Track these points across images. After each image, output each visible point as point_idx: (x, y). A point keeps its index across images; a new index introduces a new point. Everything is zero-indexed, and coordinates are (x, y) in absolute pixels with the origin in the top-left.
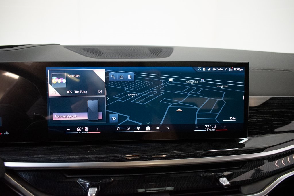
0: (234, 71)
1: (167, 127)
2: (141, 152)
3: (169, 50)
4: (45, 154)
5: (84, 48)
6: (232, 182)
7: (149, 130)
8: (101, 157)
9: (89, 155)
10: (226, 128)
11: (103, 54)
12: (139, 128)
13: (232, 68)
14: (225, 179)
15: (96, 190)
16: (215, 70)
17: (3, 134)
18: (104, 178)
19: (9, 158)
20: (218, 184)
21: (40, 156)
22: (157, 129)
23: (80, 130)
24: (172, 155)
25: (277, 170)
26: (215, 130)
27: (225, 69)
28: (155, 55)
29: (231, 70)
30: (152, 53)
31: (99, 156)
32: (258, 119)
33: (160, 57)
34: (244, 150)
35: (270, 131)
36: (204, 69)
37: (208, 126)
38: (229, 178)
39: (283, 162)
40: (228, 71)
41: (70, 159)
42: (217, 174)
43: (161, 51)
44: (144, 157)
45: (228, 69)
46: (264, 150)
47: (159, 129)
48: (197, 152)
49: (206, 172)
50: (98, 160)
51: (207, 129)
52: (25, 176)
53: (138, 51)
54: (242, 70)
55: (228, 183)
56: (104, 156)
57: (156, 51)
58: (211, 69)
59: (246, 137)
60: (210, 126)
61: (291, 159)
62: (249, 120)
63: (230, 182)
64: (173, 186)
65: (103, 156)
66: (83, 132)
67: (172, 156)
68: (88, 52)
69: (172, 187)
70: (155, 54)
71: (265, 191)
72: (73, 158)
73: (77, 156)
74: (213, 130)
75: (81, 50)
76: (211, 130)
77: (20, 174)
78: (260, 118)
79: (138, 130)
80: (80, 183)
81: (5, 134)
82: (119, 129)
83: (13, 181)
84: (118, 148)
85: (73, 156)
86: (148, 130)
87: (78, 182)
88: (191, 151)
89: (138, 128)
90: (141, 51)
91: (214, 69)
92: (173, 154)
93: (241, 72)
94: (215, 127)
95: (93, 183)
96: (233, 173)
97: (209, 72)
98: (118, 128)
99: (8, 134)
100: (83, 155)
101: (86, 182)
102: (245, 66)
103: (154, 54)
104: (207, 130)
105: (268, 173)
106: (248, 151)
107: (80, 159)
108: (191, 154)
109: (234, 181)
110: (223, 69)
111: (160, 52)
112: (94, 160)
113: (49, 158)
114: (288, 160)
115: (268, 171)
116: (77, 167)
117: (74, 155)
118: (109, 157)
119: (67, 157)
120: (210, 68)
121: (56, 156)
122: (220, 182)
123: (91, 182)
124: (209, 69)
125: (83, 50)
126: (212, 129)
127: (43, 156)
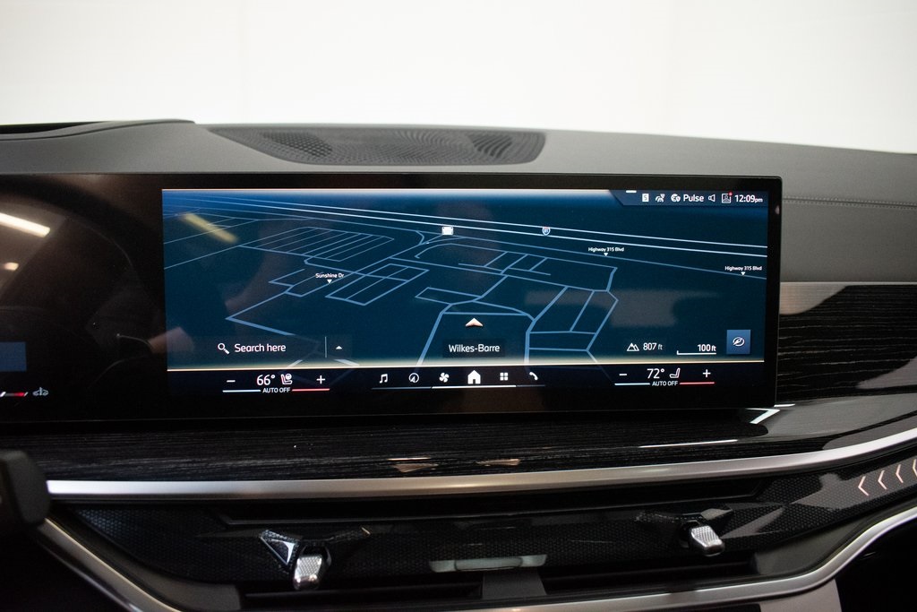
0: (735, 205)
1: (531, 374)
2: (453, 449)
3: (533, 141)
4: (162, 455)
5: (271, 131)
6: (729, 539)
7: (478, 381)
8: (331, 465)
9: (295, 457)
10: (710, 378)
11: (330, 150)
12: (447, 376)
13: (731, 194)
14: (708, 529)
15: (319, 562)
16: (678, 199)
17: (30, 395)
18: (342, 527)
19: (50, 469)
20: (687, 546)
21: (145, 461)
22: (502, 379)
23: (267, 382)
24: (549, 458)
25: (864, 505)
26: (676, 383)
27: (710, 198)
28: (492, 154)
29: (726, 199)
30: (480, 150)
31: (325, 461)
32: (808, 352)
33: (506, 162)
34: (764, 444)
35: (844, 386)
36: (646, 198)
37: (655, 372)
38: (719, 526)
39: (882, 481)
40: (718, 205)
41: (240, 469)
42: (684, 517)
43: (509, 145)
44: (462, 462)
45: (718, 198)
46: (823, 445)
47: (506, 379)
48: (624, 450)
49: (648, 510)
50: (324, 474)
51: (652, 380)
52: (99, 522)
53: (438, 142)
54: (761, 200)
55: (717, 542)
56: (340, 462)
57: (494, 142)
58: (667, 198)
59: (771, 406)
60: (663, 370)
61: (907, 473)
62: (779, 354)
63: (722, 540)
64: (545, 553)
65: (340, 460)
66: (275, 390)
67: (546, 459)
68: (285, 143)
69: (542, 553)
70: (490, 152)
71: (827, 568)
72: (248, 468)
73: (260, 462)
74: (672, 383)
75: (263, 139)
76: (663, 383)
77: (86, 515)
78: (814, 349)
79: (443, 384)
80: (270, 544)
81: (35, 393)
82: (386, 381)
83: (64, 536)
84: (383, 436)
85: (246, 462)
86: (474, 384)
87: (262, 538)
88: (604, 446)
89: (444, 377)
90: (448, 143)
91: (675, 198)
92: (550, 454)
93: (756, 207)
94: (677, 375)
95: (310, 541)
96: (732, 513)
97: (660, 206)
98: (383, 376)
99: (46, 393)
100: (277, 458)
101: (286, 541)
102: (770, 187)
103: (486, 151)
104: (652, 383)
105: (837, 512)
106: (776, 448)
107: (268, 470)
108: (605, 456)
109: (734, 537)
110: (701, 199)
111: (504, 145)
112: (312, 474)
113: (173, 466)
114: (897, 474)
115: (837, 507)
116: (262, 495)
117: (251, 459)
118: (356, 463)
119: (229, 464)
120: (663, 196)
121: (196, 460)
122: (694, 540)
123: (303, 539)
124: (660, 198)
125: (267, 139)
126: (669, 379)
127: (155, 460)
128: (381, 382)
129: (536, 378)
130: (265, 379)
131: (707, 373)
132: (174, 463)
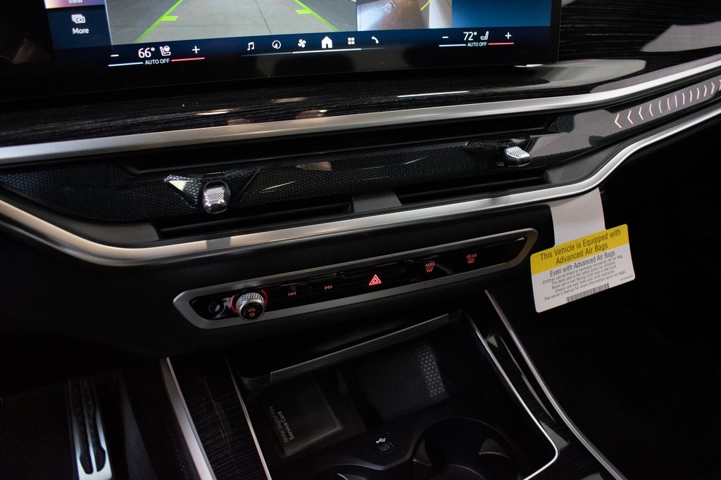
1: (373, 38)
7: (330, 46)
10: (510, 40)
12: (305, 42)
15: (222, 190)
22: (349, 43)
23: (148, 54)
25: (618, 134)
26: (485, 44)
32: (577, 26)
37: (470, 35)
38: (524, 147)
39: (630, 117)
41: (139, 124)
47: (353, 43)
51: (467, 42)
55: (526, 156)
60: (476, 33)
61: (646, 113)
66: (156, 61)
72: (145, 123)
73: (156, 118)
74: (482, 44)
76: (476, 44)
78: (580, 24)
79: (301, 49)
82: (253, 48)
85: (144, 118)
86: (327, 48)
89: (302, 43)
94: (486, 37)
98: (250, 44)
100: (171, 114)
104: (467, 44)
105: (601, 140)
107: (166, 123)
113: (78, 127)
114: (640, 113)
117: (148, 116)
119: (129, 121)
122: (507, 156)
126: (480, 41)
127: (60, 124)
128: (249, 49)
129: (377, 42)
130: (146, 52)
131: (508, 36)
132: (79, 125)
